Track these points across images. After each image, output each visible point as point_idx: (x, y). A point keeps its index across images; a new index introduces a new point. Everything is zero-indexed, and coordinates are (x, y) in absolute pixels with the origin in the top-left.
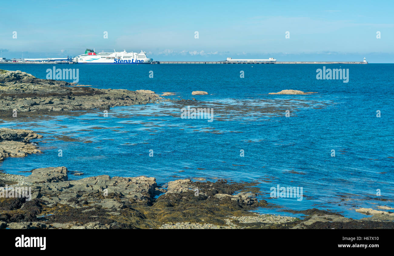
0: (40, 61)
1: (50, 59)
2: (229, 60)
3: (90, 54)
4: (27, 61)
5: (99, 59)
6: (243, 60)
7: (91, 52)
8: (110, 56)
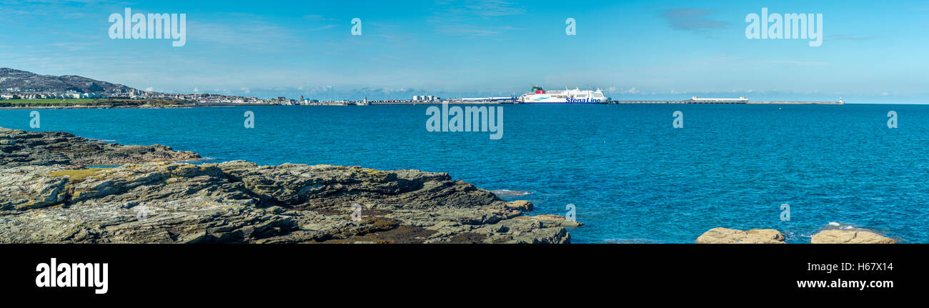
0: (479, 101)
1: (491, 98)
2: (695, 99)
3: (537, 92)
4: (465, 101)
5: (549, 98)
6: (711, 99)
7: (539, 90)
8: (560, 95)
